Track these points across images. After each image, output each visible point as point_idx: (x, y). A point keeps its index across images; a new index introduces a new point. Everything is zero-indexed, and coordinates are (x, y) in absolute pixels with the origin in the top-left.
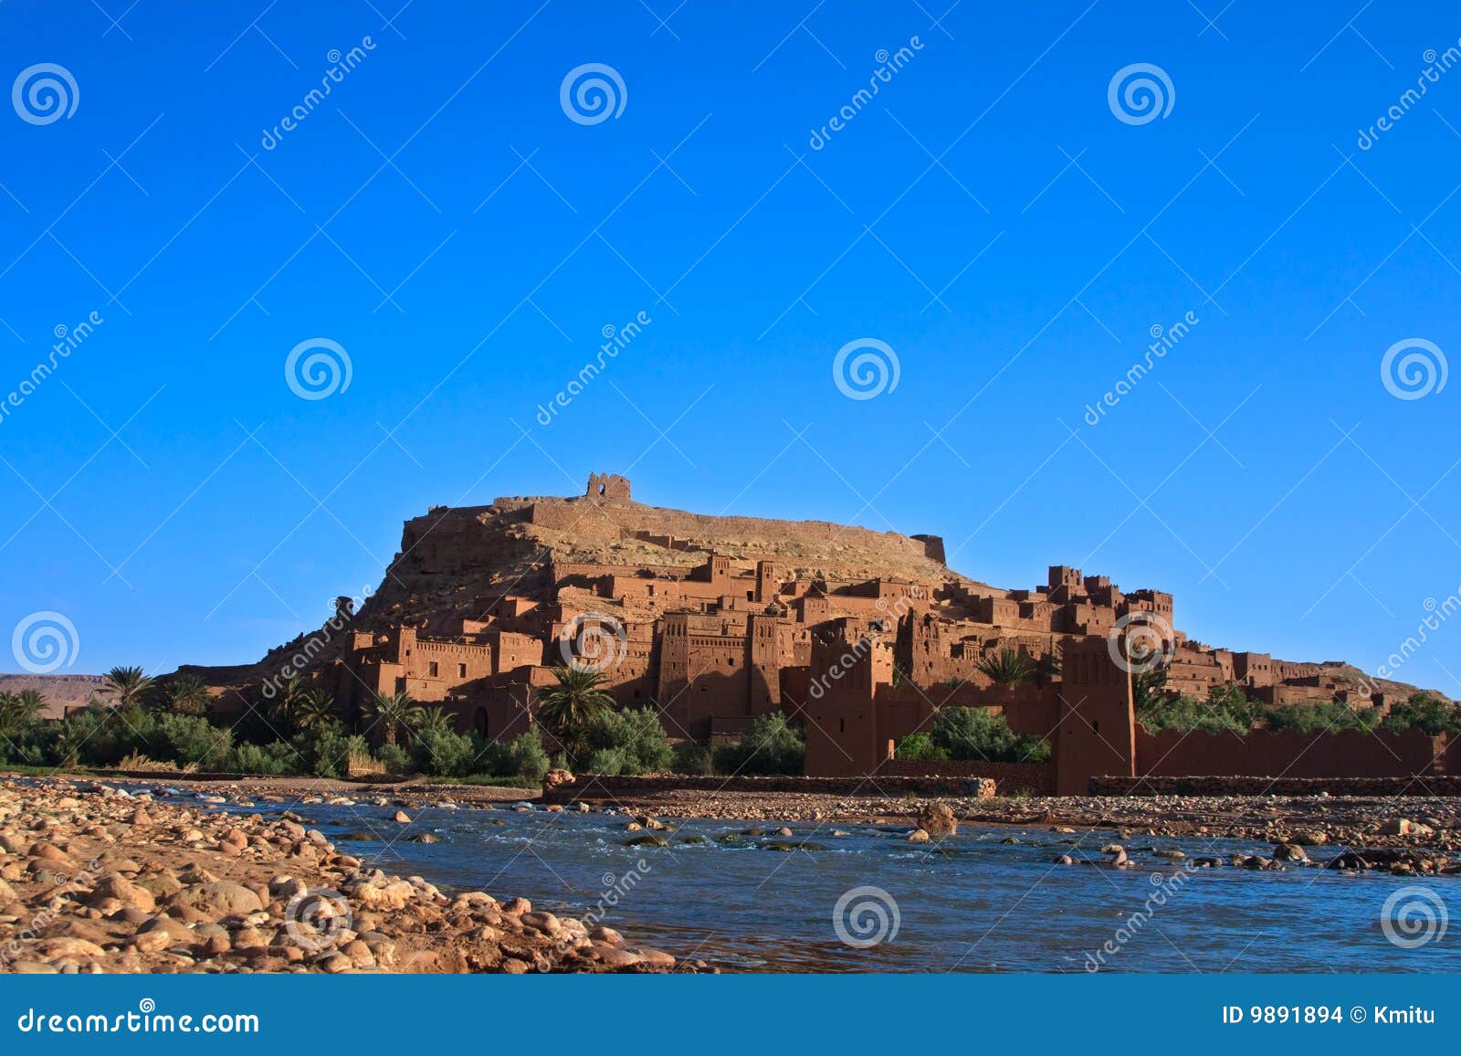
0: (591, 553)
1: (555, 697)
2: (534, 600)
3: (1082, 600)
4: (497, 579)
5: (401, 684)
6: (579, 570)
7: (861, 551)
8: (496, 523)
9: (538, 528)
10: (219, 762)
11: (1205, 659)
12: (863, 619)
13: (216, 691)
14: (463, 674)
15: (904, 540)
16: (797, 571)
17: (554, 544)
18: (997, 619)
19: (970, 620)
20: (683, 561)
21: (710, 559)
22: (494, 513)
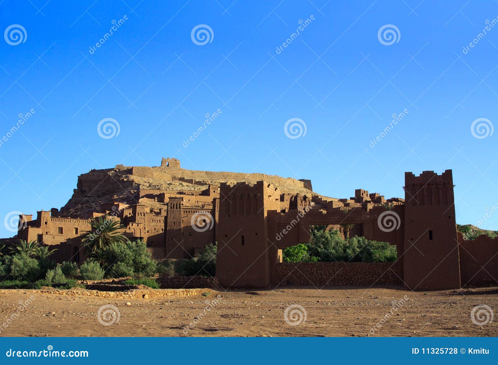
0: (158, 186)
2: (128, 204)
3: (370, 202)
4: (115, 197)
5: (40, 237)
6: (151, 192)
8: (116, 175)
9: (134, 176)
14: (77, 233)
15: (295, 181)
20: (199, 189)
21: (209, 187)
22: (116, 171)
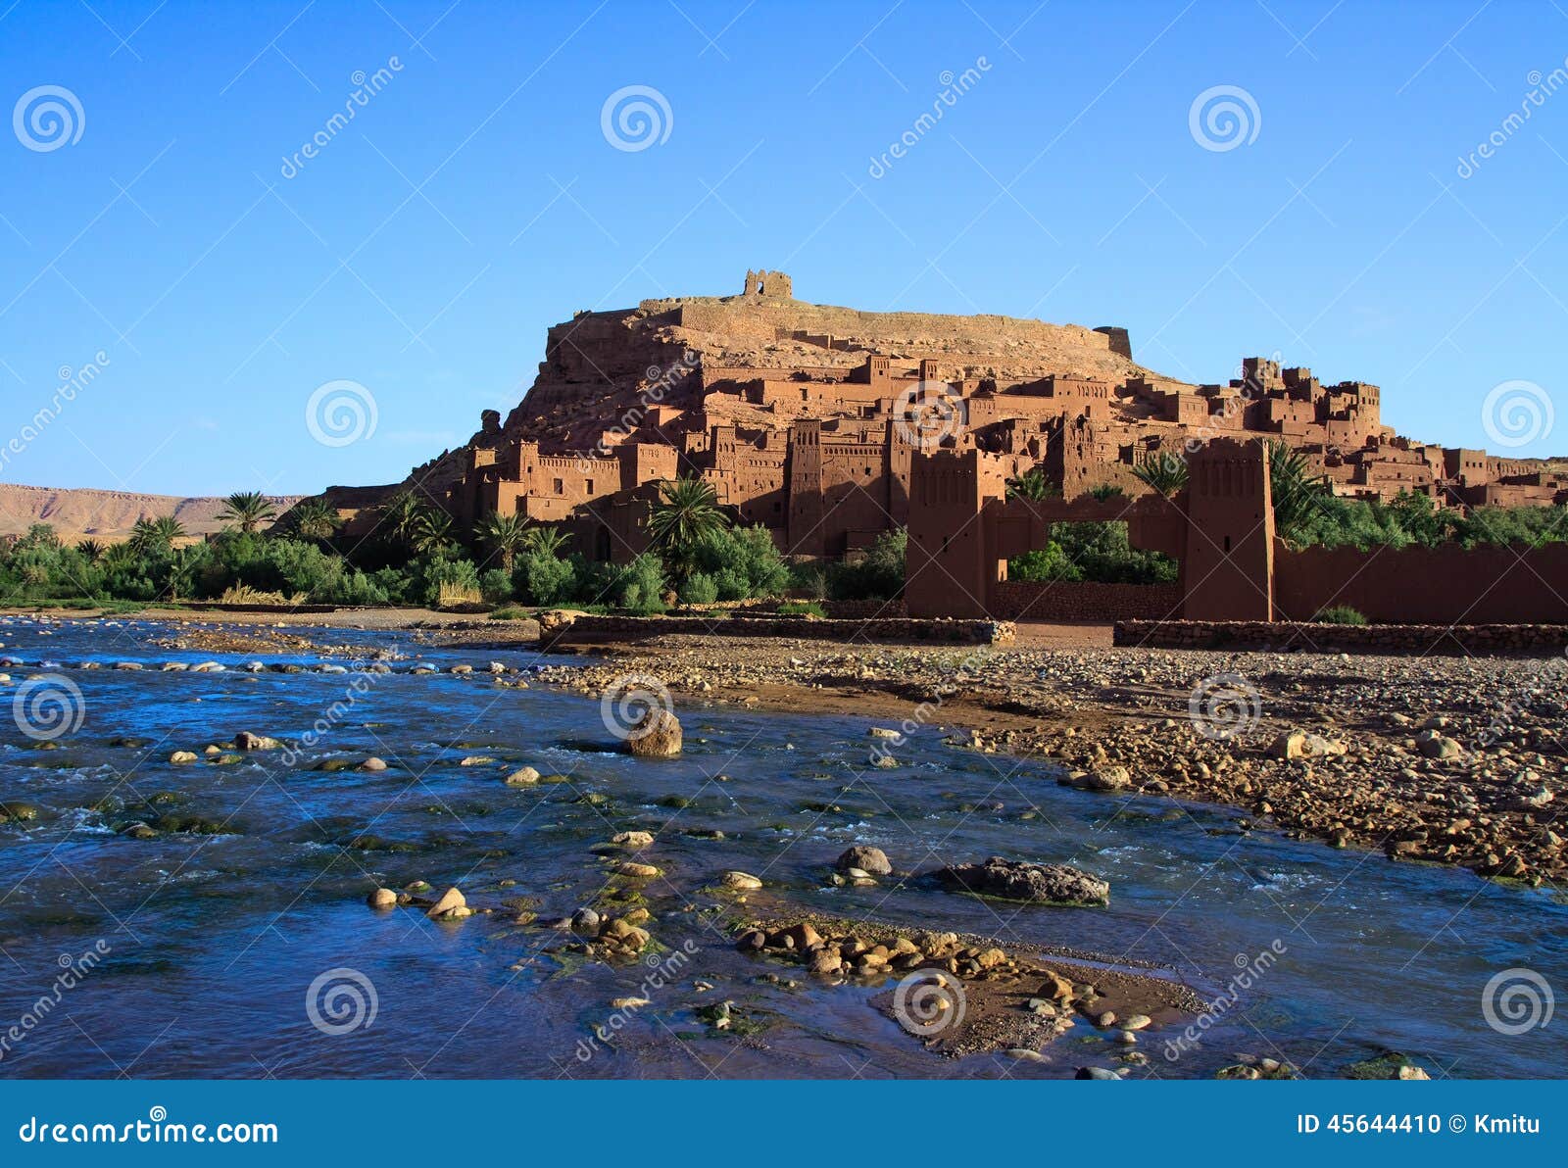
0: (743, 356)
1: (662, 516)
2: (679, 409)
3: (1279, 395)
4: (643, 386)
5: (521, 503)
6: (730, 374)
7: (1037, 346)
8: (643, 327)
9: (687, 330)
10: (328, 591)
11: (1411, 456)
12: (1035, 420)
13: (347, 514)
14: (590, 491)
15: (1085, 333)
16: (965, 369)
17: (704, 347)
18: (1183, 418)
19: (1154, 418)
20: (842, 362)
21: (869, 359)
22: (641, 316)
